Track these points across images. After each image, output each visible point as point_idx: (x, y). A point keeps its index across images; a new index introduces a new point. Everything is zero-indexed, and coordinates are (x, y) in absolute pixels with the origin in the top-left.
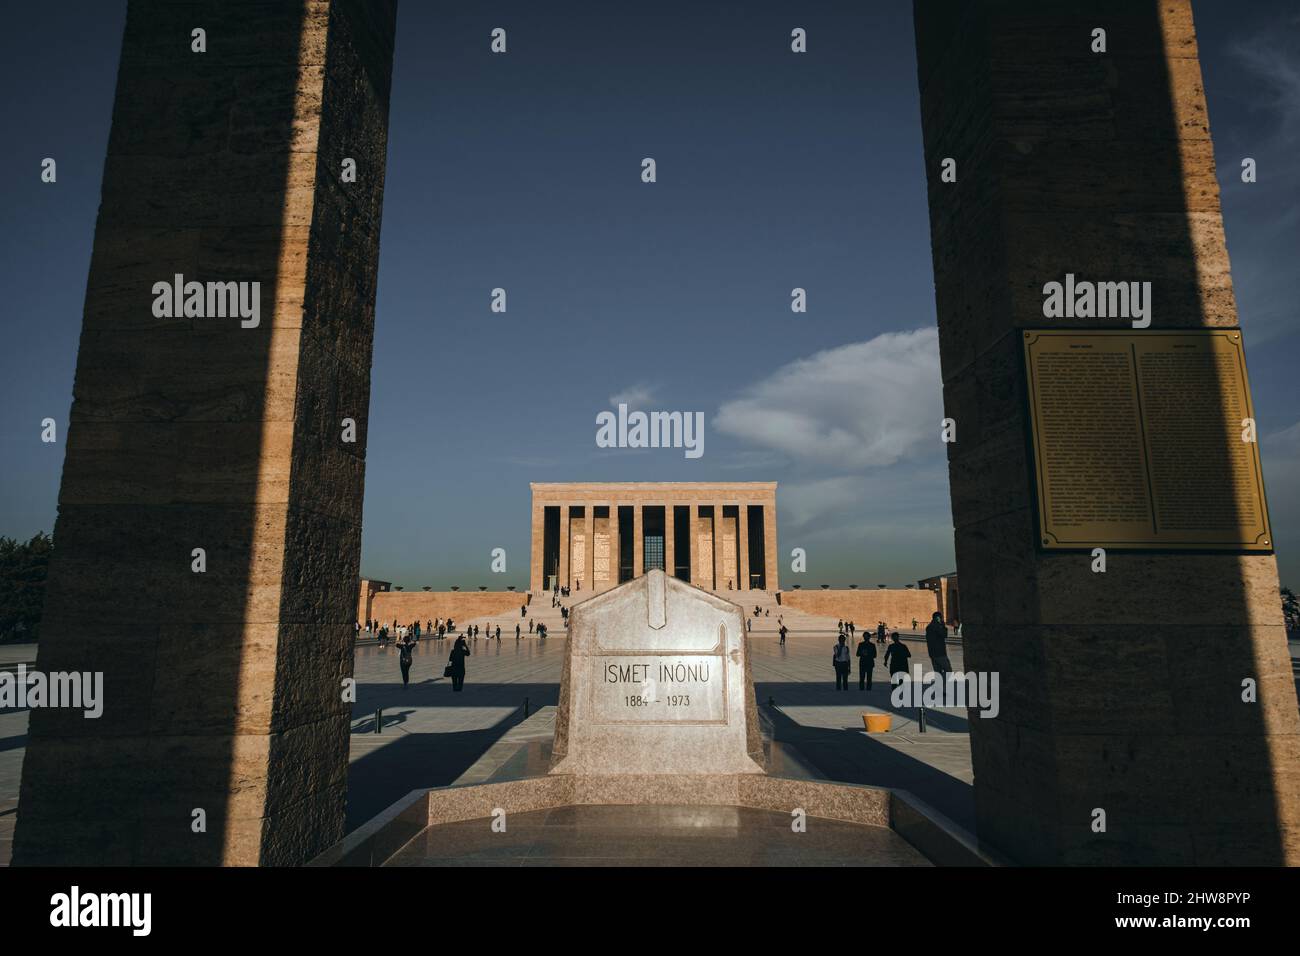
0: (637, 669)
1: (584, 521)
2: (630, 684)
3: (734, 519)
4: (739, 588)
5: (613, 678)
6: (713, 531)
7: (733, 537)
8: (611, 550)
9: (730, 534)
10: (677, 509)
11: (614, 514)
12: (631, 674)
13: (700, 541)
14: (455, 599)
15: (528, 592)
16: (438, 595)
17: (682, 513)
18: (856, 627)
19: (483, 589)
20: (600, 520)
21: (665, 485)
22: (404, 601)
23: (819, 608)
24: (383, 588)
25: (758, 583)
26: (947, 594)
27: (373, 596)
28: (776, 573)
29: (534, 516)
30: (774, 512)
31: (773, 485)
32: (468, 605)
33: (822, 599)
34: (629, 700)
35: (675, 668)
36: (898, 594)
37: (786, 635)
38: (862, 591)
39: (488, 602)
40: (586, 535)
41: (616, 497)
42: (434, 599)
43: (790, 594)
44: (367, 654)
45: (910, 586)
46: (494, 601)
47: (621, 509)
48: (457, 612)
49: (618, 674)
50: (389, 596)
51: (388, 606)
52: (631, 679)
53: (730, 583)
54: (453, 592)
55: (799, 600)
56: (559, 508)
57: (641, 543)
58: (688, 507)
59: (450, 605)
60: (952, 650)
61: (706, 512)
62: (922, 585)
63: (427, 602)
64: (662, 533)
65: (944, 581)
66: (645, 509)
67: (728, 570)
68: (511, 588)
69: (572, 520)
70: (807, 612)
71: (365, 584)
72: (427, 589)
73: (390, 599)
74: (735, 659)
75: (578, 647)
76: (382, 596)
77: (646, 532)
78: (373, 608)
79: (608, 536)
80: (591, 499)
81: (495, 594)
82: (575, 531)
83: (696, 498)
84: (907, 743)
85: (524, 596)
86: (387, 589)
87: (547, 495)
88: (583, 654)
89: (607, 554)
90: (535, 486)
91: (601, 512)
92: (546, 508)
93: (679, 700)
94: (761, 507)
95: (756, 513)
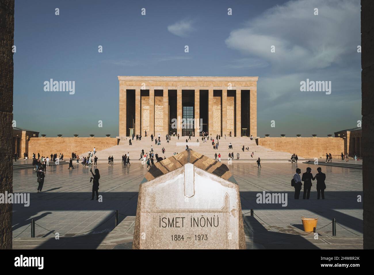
0: (178, 220)
1: (149, 98)
2: (174, 229)
3: (233, 98)
4: (235, 136)
5: (164, 225)
6: (221, 104)
7: (232, 108)
8: (164, 114)
9: (231, 105)
10: (201, 91)
11: (166, 94)
12: (175, 222)
13: (214, 110)
14: (76, 141)
15: (118, 138)
16: (67, 139)
17: (204, 94)
18: (299, 158)
19: (92, 136)
20: (158, 98)
21: (195, 78)
22: (47, 143)
23: (279, 147)
24: (34, 135)
25: (246, 132)
26: (350, 140)
27: (29, 140)
28: (256, 128)
29: (120, 95)
30: (256, 94)
31: (256, 79)
32: (83, 145)
33: (281, 142)
34: (174, 237)
35: (199, 219)
36: (323, 139)
37: (261, 162)
38: (304, 138)
39: (95, 143)
40: (150, 106)
41: (167, 85)
42: (64, 142)
43: (264, 139)
44: (26, 173)
45: (330, 136)
46: (99, 143)
47: (170, 91)
48: (78, 149)
49: (167, 222)
50: (38, 140)
51: (38, 145)
52: (175, 226)
53: (231, 133)
54: (75, 137)
55: (269, 143)
56: (135, 90)
57: (181, 111)
58: (208, 91)
59: (73, 145)
60: (350, 171)
61: (218, 93)
62: (336, 135)
63: (60, 143)
64: (193, 105)
65: (348, 133)
66: (183, 91)
67: (229, 126)
68: (108, 136)
69: (142, 97)
70: (272, 149)
71: (24, 133)
72: (60, 136)
73: (39, 142)
74: (233, 214)
75: (144, 208)
76: (34, 140)
77: (184, 104)
78: (29, 147)
79: (163, 107)
80: (152, 85)
81: (99, 139)
82: (144, 103)
83: (212, 86)
84: (326, 243)
85: (116, 139)
86: (37, 136)
87: (128, 83)
88: (147, 212)
89: (162, 117)
90: (121, 78)
91: (159, 93)
92: (127, 90)
93: (202, 237)
94: (249, 91)
95: (246, 94)
